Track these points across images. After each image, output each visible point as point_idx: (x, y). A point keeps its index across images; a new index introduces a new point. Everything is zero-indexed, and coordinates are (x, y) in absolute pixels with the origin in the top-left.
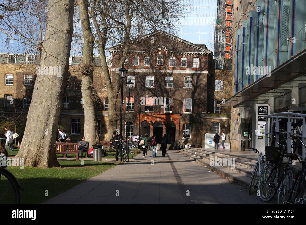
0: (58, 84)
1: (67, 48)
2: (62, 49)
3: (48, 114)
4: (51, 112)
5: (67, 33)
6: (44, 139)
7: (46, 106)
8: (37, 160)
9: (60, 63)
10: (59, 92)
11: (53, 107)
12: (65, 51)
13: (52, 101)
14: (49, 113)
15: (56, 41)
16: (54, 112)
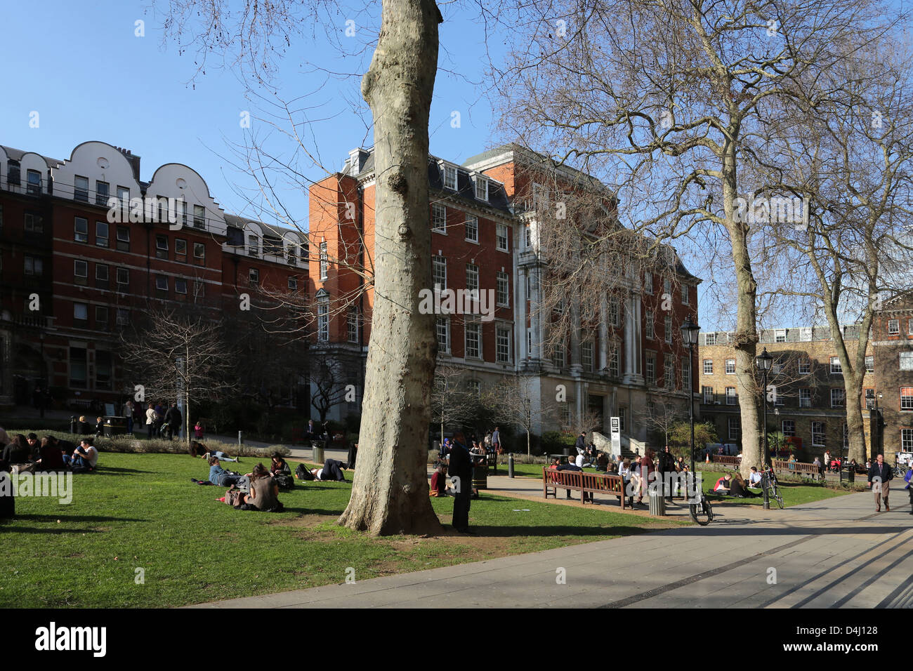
0: (397, 356)
1: (410, 274)
2: (397, 279)
3: (383, 420)
4: (388, 418)
5: (403, 241)
6: (379, 472)
7: (376, 403)
8: (367, 516)
9: (397, 310)
10: (401, 374)
11: (391, 406)
12: (404, 281)
13: (388, 393)
14: (385, 418)
15: (385, 261)
16: (394, 416)
